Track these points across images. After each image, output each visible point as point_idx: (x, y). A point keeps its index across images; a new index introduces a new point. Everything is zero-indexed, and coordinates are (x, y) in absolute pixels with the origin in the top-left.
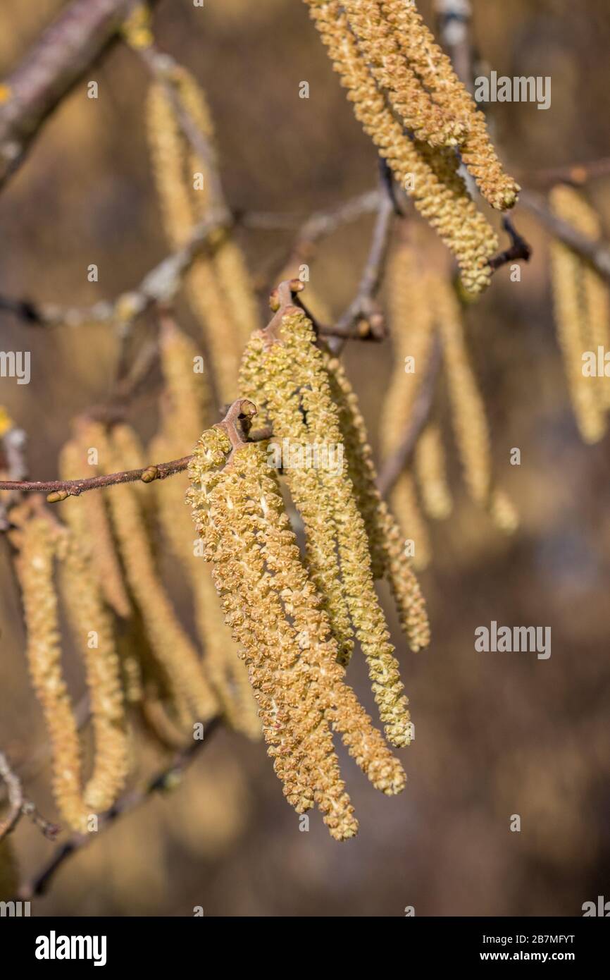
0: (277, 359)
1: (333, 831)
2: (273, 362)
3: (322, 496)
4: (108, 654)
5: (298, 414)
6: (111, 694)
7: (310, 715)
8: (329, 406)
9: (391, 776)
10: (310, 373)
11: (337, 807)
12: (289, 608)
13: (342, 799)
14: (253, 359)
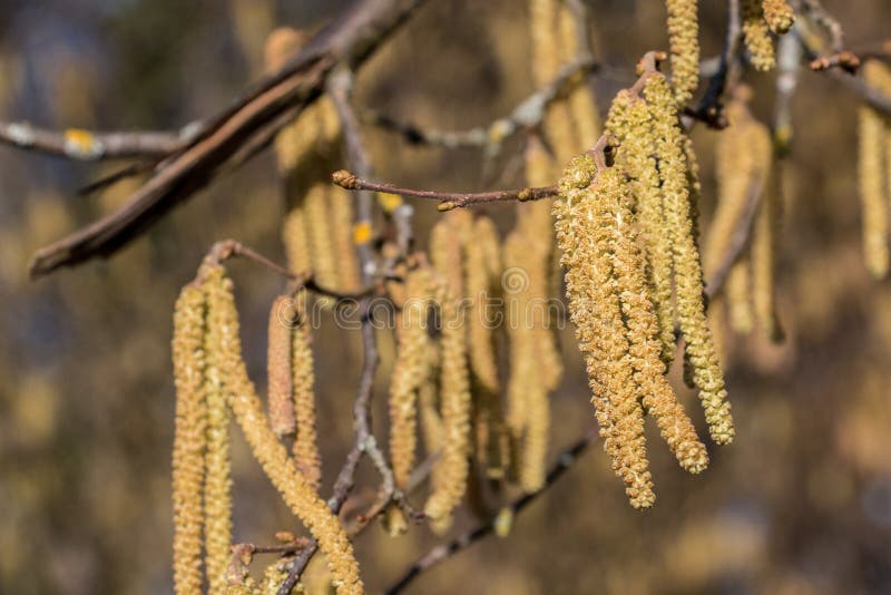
0: (639, 114)
1: (633, 501)
2: (636, 116)
3: (665, 230)
4: (462, 392)
5: (652, 160)
6: (459, 426)
7: (628, 401)
8: (679, 156)
9: (696, 457)
10: (666, 126)
11: (639, 481)
12: (626, 307)
13: (645, 475)
14: (618, 114)
